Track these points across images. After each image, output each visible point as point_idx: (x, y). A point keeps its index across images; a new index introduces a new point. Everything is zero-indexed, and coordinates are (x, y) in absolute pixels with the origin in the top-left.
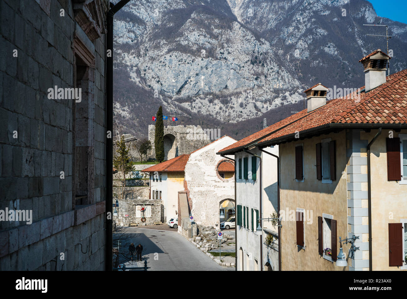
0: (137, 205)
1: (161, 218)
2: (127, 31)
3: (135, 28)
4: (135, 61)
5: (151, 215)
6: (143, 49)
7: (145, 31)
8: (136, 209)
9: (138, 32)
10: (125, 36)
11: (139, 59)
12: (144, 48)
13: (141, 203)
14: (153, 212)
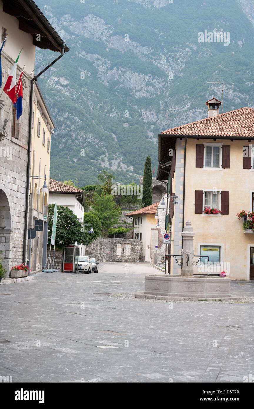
0: (118, 243)
1: (140, 256)
2: (145, 84)
3: (154, 80)
4: (153, 118)
5: (130, 253)
6: (162, 105)
7: (165, 84)
8: (117, 247)
9: (158, 86)
10: (143, 90)
11: (158, 116)
12: (164, 104)
13: (122, 242)
14: (132, 250)
